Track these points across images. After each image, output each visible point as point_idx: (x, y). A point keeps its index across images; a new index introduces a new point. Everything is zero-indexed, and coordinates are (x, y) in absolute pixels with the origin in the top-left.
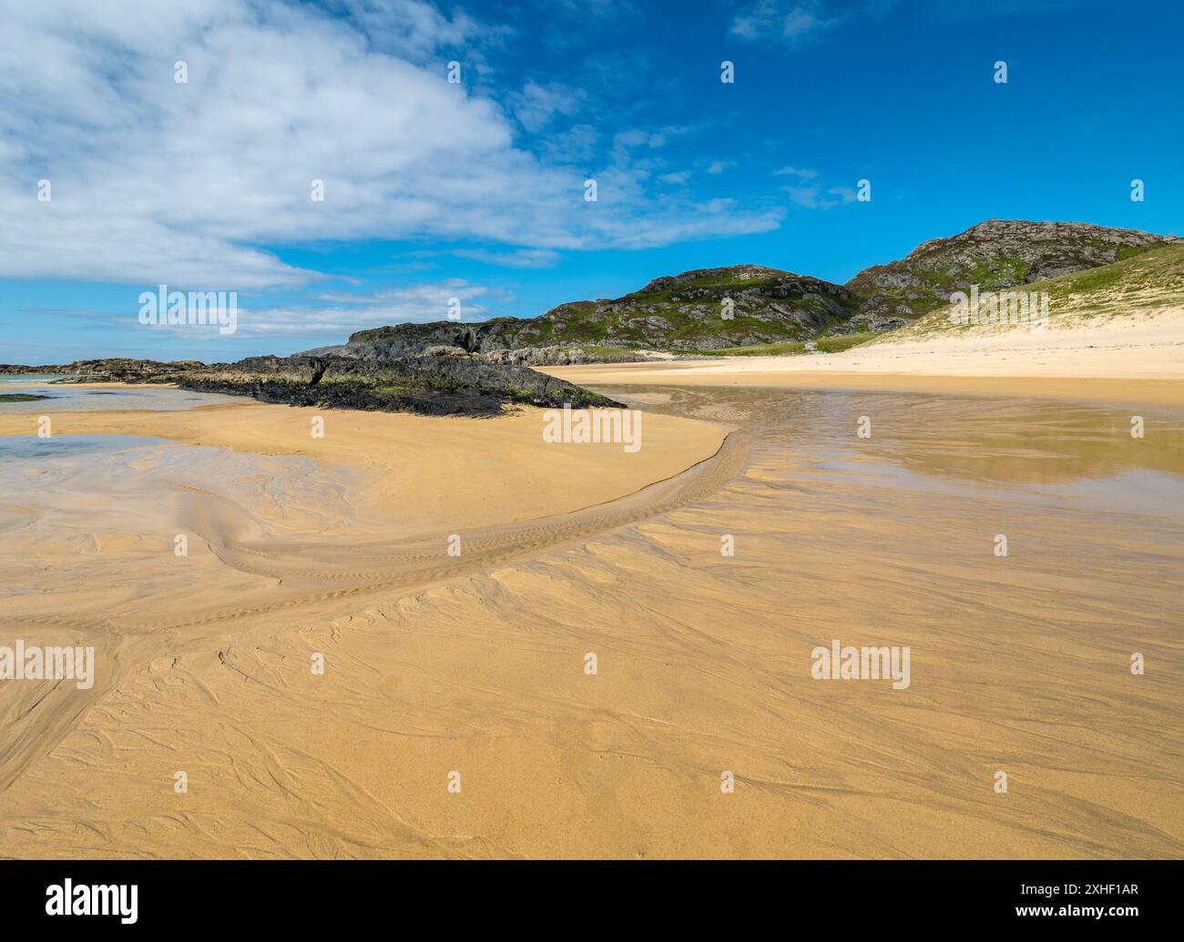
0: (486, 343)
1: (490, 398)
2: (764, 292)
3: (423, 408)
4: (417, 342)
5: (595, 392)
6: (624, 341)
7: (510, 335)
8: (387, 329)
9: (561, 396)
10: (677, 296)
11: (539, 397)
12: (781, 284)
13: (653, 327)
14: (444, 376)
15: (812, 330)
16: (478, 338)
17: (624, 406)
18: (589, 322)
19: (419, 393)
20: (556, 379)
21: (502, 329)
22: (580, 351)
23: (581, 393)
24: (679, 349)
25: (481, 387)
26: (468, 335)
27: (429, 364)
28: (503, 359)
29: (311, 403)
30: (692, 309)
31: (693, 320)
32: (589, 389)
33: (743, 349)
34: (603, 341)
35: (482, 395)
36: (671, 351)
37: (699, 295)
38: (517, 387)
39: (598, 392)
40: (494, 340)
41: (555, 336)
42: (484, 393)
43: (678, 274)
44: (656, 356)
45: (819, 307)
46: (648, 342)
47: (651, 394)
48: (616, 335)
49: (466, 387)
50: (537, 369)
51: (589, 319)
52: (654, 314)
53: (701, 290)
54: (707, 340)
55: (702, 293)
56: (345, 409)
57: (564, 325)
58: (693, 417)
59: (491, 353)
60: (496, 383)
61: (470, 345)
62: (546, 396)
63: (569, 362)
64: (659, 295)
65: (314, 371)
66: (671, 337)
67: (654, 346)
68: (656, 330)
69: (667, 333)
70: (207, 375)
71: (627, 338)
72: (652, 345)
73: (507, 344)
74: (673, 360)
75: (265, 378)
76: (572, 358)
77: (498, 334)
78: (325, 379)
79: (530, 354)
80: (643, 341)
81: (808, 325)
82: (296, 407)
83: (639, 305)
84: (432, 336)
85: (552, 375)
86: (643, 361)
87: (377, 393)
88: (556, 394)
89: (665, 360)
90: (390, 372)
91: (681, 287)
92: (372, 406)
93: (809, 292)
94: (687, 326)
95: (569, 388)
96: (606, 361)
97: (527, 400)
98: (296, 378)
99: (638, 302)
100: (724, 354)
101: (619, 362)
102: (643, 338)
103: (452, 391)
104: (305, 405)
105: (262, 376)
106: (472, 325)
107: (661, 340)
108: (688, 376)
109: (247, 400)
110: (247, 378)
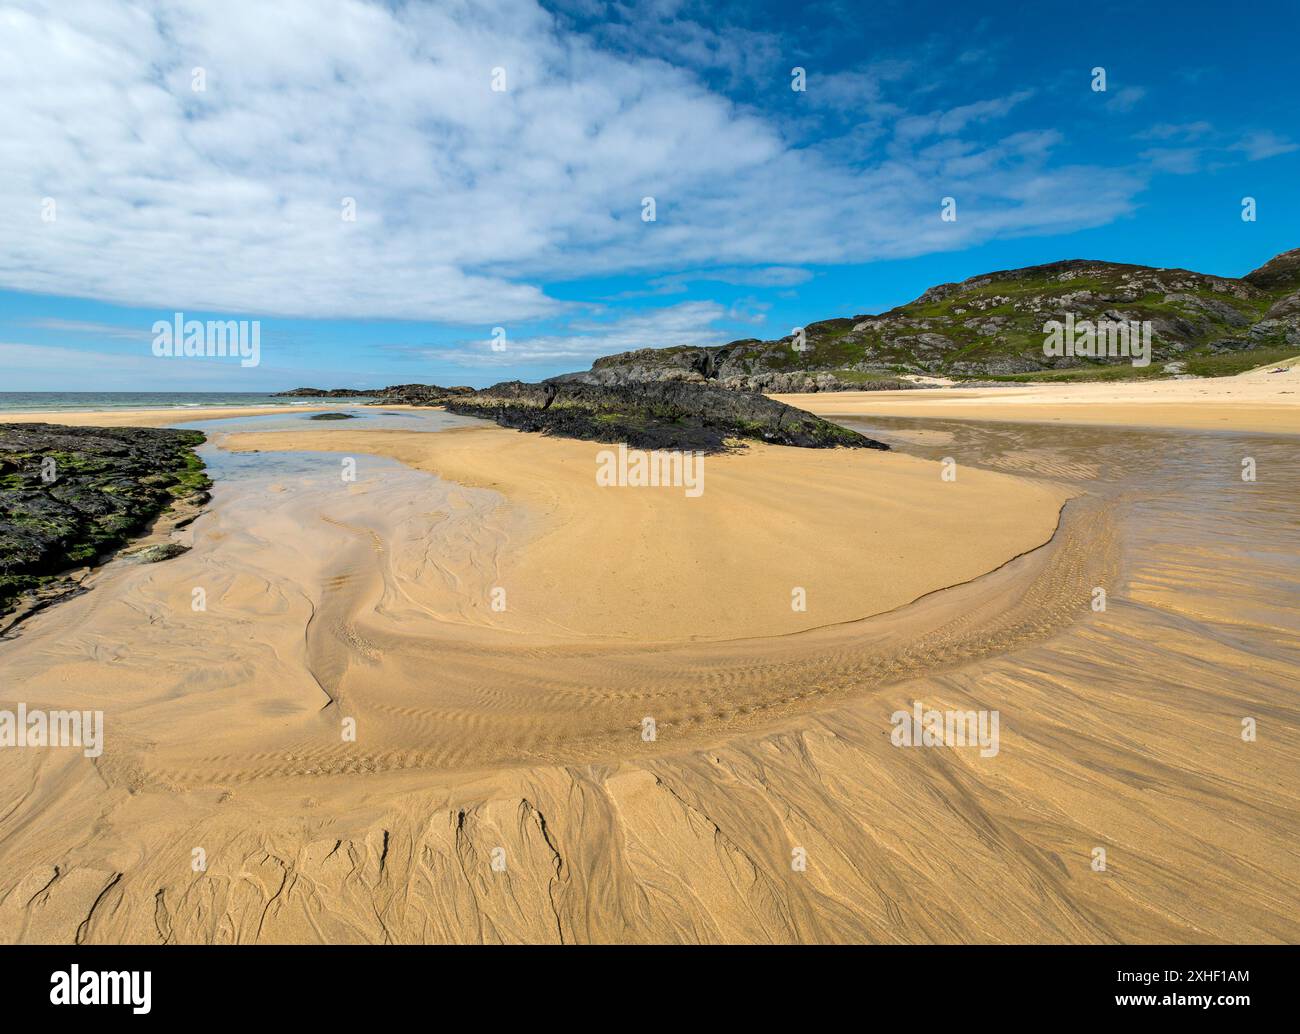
0: (724, 368)
1: (712, 430)
2: (1097, 295)
3: (637, 441)
4: (655, 368)
5: (845, 427)
6: (887, 364)
7: (752, 360)
8: (627, 355)
9: (800, 430)
10: (962, 307)
11: (771, 431)
12: (1128, 283)
13: (926, 347)
14: (667, 403)
15: (1178, 346)
16: (717, 363)
17: (885, 447)
18: (843, 343)
19: (636, 422)
20: (795, 409)
21: (742, 352)
22: (830, 376)
23: (826, 427)
24: (961, 373)
25: (705, 416)
26: (706, 360)
27: (654, 389)
28: (742, 385)
29: (537, 429)
30: (982, 322)
31: (984, 336)
32: (837, 422)
33: (1056, 373)
34: (860, 365)
35: (704, 426)
36: (950, 376)
37: (994, 304)
38: (746, 418)
39: (849, 427)
40: (733, 365)
41: (802, 360)
42: (708, 424)
43: (966, 279)
44: (928, 382)
45: (1194, 313)
46: (919, 366)
47: (923, 431)
48: (876, 357)
49: (688, 416)
50: (773, 397)
51: (844, 340)
52: (929, 331)
53: (998, 297)
54: (1002, 361)
55: (999, 301)
56: (562, 436)
57: (813, 348)
58: (994, 468)
59: (729, 378)
60: (723, 412)
61: (708, 370)
62: (781, 430)
63: (816, 389)
64: (938, 307)
65: (547, 396)
66: (951, 359)
67: (927, 371)
68: (929, 351)
69: (945, 353)
70: (465, 400)
71: (892, 361)
72: (924, 369)
73: (747, 370)
74: (954, 387)
75: (507, 403)
76: (821, 385)
77: (738, 358)
78: (554, 405)
79: (772, 380)
80: (912, 364)
81: (1171, 337)
82: (523, 433)
83: (909, 321)
84: (669, 361)
85: (790, 405)
86: (911, 388)
87: (596, 420)
88: (794, 427)
89: (941, 387)
90: (614, 398)
91: (969, 296)
92: (586, 435)
93: (1175, 292)
94: (974, 345)
95: (810, 420)
96: (862, 389)
97: (757, 434)
98: (532, 403)
99: (908, 317)
100: (1028, 379)
101: (879, 389)
102: (911, 361)
103: (673, 420)
104: (531, 431)
105: (506, 400)
106: (712, 349)
107: (937, 362)
108: (978, 408)
109: (492, 423)
110: (494, 402)
